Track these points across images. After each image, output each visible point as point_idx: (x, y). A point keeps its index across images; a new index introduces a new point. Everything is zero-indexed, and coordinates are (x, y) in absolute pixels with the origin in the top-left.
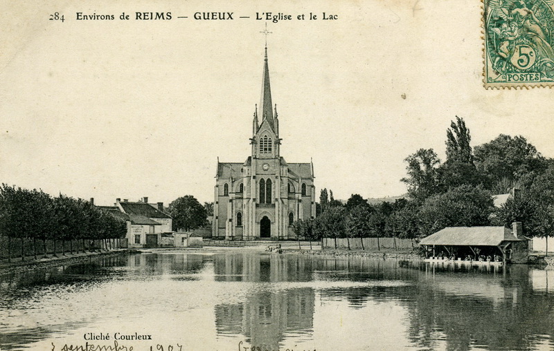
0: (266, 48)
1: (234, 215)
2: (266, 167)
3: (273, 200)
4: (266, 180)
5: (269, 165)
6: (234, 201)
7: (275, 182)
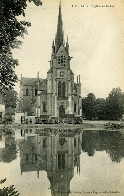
0: (60, 2)
1: (41, 104)
2: (62, 74)
3: (66, 95)
4: (62, 82)
5: (64, 73)
6: (41, 95)
7: (68, 84)
